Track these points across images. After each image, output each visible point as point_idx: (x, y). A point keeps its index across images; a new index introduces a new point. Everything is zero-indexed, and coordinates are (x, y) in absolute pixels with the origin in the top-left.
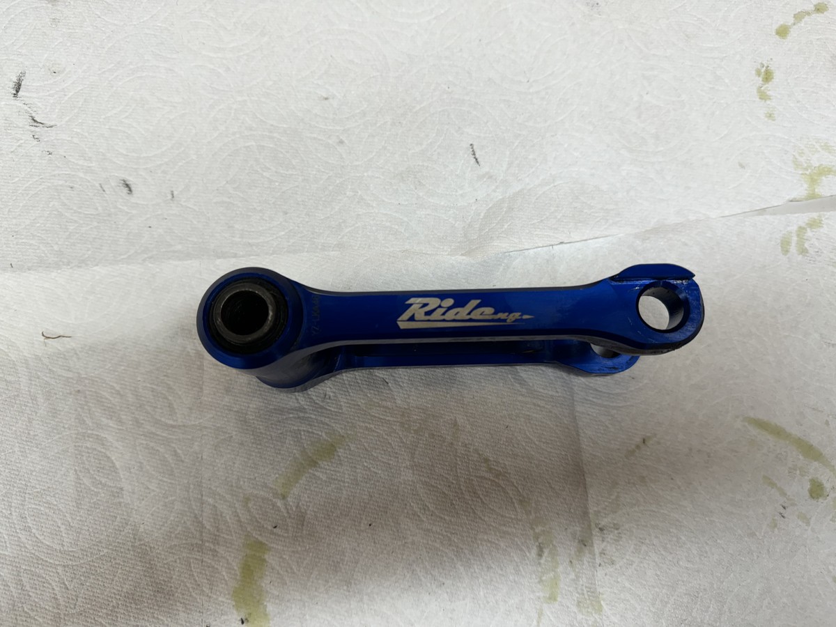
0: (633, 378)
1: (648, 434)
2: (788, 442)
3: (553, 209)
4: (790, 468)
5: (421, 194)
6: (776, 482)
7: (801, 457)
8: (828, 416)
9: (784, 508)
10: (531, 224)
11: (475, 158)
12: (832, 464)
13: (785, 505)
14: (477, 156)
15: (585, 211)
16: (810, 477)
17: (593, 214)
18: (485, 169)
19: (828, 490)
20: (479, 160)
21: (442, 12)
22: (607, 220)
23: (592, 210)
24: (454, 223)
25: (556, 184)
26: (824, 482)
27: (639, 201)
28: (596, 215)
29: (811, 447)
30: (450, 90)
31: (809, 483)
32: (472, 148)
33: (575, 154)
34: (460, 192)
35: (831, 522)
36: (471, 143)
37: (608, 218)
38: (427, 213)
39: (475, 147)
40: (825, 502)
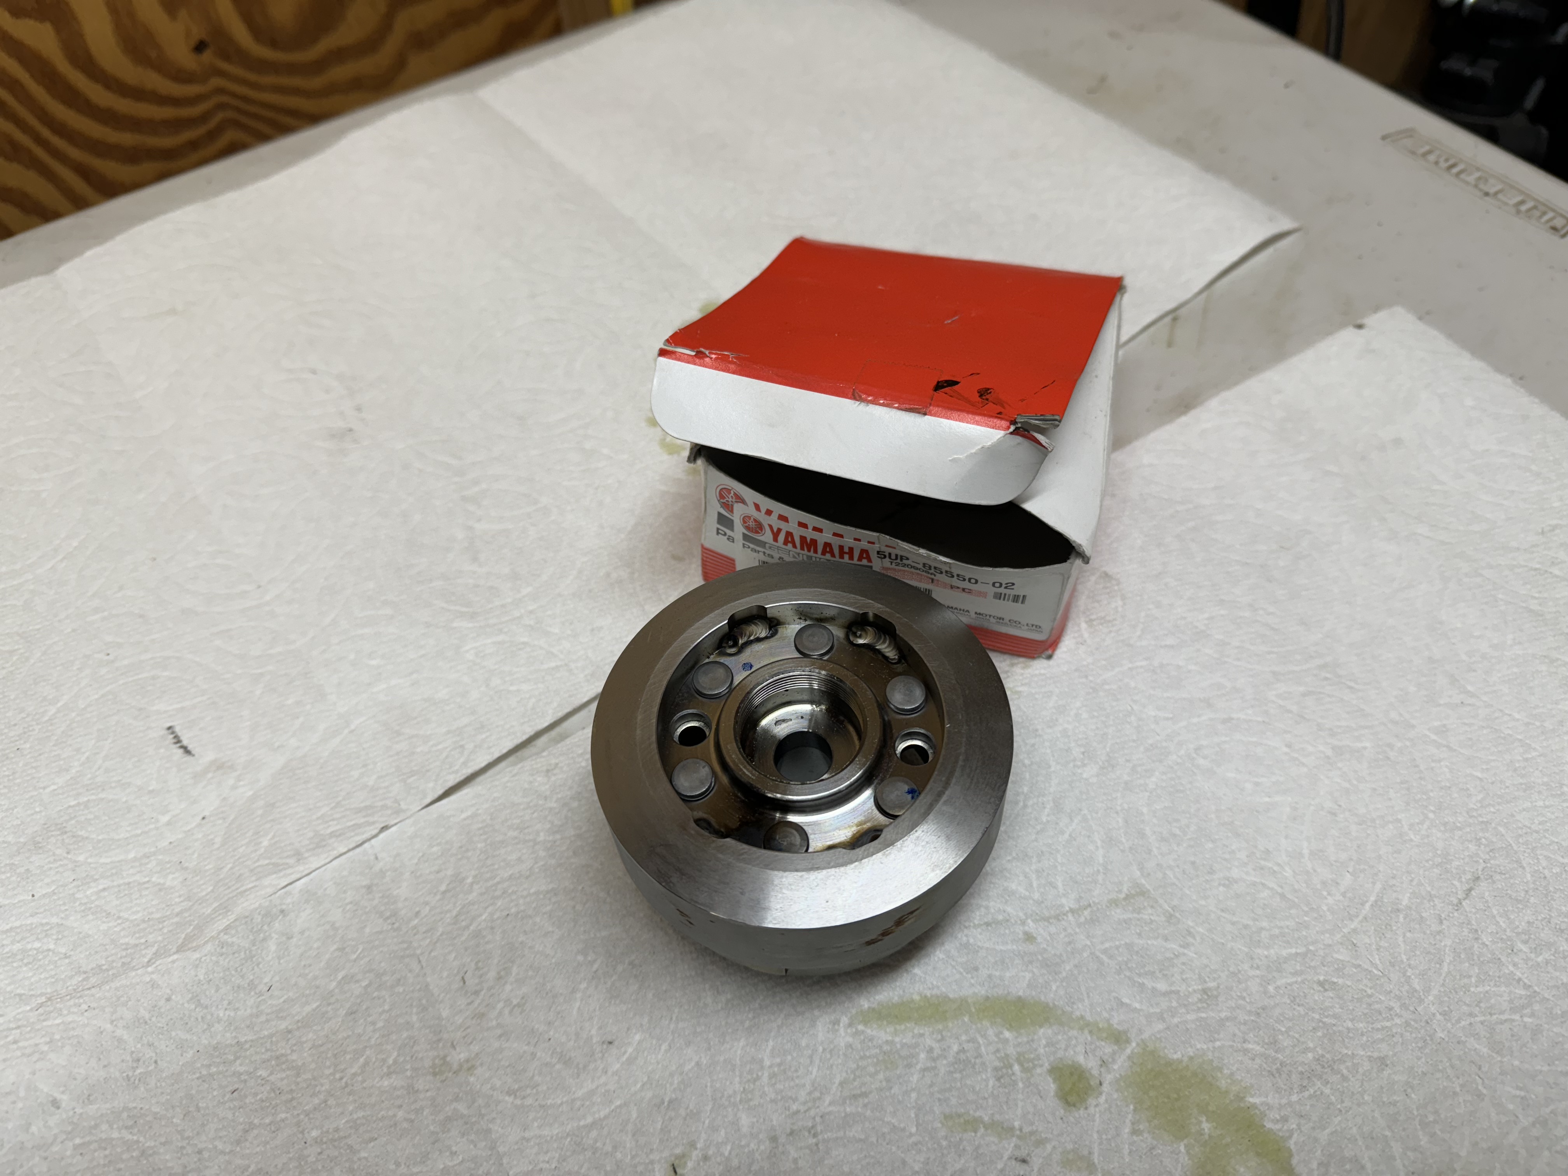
0: (610, 1043)
1: (678, 1151)
2: (966, 1019)
3: (355, 774)
4: (996, 1069)
5: (81, 858)
6: (978, 1114)
7: (1007, 1034)
8: (1023, 923)
9: (1024, 1161)
10: (318, 819)
11: (182, 747)
12: (1078, 1013)
13: (1023, 1153)
14: (185, 742)
15: (419, 750)
16: (1047, 1065)
17: (435, 749)
18: (206, 756)
19: (1095, 1072)
20: (190, 747)
21: (75, 544)
22: (462, 746)
23: (431, 743)
24: (162, 881)
25: (353, 727)
26: (1081, 1059)
27: (512, 688)
28: (440, 747)
29: (1020, 1003)
30: (111, 657)
31: (1050, 1079)
32: (173, 733)
33: (374, 662)
34: (164, 819)
35: (1135, 1138)
36: (168, 725)
37: (461, 743)
38: (101, 887)
39: (177, 729)
40: (1102, 1099)
